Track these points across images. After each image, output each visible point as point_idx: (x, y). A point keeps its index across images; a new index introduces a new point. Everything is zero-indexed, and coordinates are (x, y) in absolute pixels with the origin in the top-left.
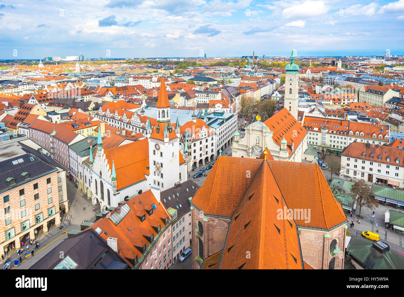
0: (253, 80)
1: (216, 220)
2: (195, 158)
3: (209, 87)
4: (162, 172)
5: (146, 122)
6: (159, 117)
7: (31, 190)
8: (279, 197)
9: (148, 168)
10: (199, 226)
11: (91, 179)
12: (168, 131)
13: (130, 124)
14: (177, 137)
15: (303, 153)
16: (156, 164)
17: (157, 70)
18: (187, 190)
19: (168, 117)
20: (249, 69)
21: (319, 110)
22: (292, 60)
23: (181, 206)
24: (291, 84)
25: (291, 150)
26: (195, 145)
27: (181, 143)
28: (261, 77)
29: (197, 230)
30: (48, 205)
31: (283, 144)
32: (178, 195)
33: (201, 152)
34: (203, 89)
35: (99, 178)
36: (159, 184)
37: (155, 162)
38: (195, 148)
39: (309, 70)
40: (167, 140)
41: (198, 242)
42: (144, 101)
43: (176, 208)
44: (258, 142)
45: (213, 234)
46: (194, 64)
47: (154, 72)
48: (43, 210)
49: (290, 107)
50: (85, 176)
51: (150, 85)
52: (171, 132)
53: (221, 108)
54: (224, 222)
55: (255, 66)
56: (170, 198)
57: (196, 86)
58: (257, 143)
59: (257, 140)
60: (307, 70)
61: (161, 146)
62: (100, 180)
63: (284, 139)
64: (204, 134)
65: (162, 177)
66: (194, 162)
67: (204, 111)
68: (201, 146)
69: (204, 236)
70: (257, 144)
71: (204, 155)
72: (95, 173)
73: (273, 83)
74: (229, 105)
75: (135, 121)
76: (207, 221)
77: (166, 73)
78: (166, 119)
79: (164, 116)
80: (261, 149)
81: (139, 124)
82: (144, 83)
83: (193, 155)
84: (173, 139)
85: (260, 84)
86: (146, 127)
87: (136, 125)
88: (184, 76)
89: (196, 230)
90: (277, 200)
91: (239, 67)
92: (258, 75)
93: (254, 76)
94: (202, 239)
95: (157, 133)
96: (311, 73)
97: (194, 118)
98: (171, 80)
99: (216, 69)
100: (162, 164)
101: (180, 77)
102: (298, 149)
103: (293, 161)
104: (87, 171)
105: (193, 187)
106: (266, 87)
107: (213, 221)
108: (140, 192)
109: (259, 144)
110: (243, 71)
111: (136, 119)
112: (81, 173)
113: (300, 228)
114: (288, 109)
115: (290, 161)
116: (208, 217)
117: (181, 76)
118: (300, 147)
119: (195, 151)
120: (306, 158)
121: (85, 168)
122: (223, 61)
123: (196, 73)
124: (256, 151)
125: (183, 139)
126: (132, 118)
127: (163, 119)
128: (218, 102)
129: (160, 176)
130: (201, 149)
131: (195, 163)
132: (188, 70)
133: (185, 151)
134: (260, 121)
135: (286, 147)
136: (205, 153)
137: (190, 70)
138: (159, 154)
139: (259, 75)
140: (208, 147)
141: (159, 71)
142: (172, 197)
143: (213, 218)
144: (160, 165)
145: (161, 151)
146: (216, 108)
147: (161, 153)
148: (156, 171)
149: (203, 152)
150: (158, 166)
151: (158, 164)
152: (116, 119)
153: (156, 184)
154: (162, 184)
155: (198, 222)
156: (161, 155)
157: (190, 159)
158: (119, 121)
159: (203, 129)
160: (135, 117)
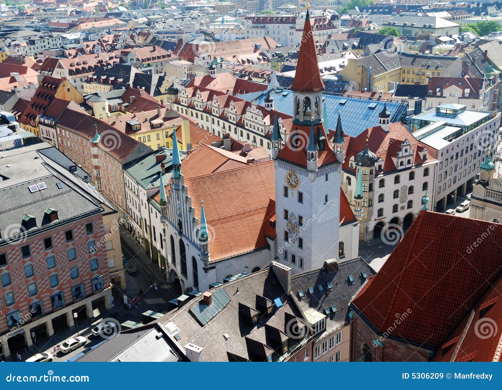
1: (402, 349)
2: (380, 212)
4: (301, 236)
6: (298, 113)
7: (63, 241)
9: (273, 224)
10: (365, 353)
11: (163, 234)
13: (243, 127)
14: (337, 161)
16: (289, 217)
18: (351, 278)
19: (317, 113)
23: (334, 309)
26: (382, 183)
30: (91, 272)
32: (330, 285)
33: (397, 201)
35: (177, 233)
36: (294, 260)
37: (286, 212)
38: (381, 191)
40: (312, 165)
42: (274, 76)
43: (324, 313)
48: (84, 279)
50: (154, 228)
52: (324, 149)
53: (459, 98)
56: (312, 290)
62: (179, 237)
64: (405, 160)
65: (301, 245)
66: (377, 222)
68: (398, 187)
71: (403, 208)
72: (171, 223)
74: (481, 92)
75: (252, 119)
76: (382, 345)
83: (377, 206)
84: (328, 164)
87: (254, 130)
97: (384, 121)
100: (301, 218)
104: (156, 217)
105: (365, 275)
111: (255, 115)
112: (145, 220)
119: (381, 198)
121: (152, 212)
125: (356, 167)
126: (247, 113)
127: (308, 118)
128: (453, 81)
129: (297, 243)
130: (396, 194)
131: (380, 225)
136: (406, 204)
138: (296, 197)
140: (415, 190)
142: (316, 289)
143: (394, 343)
144: (297, 220)
145: (301, 190)
146: (445, 97)
147: (300, 195)
148: (288, 231)
149: (402, 202)
150: (293, 221)
151: (293, 217)
152: (213, 113)
153: (289, 259)
154: (301, 260)
155: (364, 345)
156: (300, 199)
157: (370, 214)
158: (219, 120)
159: (404, 148)
160: (253, 112)
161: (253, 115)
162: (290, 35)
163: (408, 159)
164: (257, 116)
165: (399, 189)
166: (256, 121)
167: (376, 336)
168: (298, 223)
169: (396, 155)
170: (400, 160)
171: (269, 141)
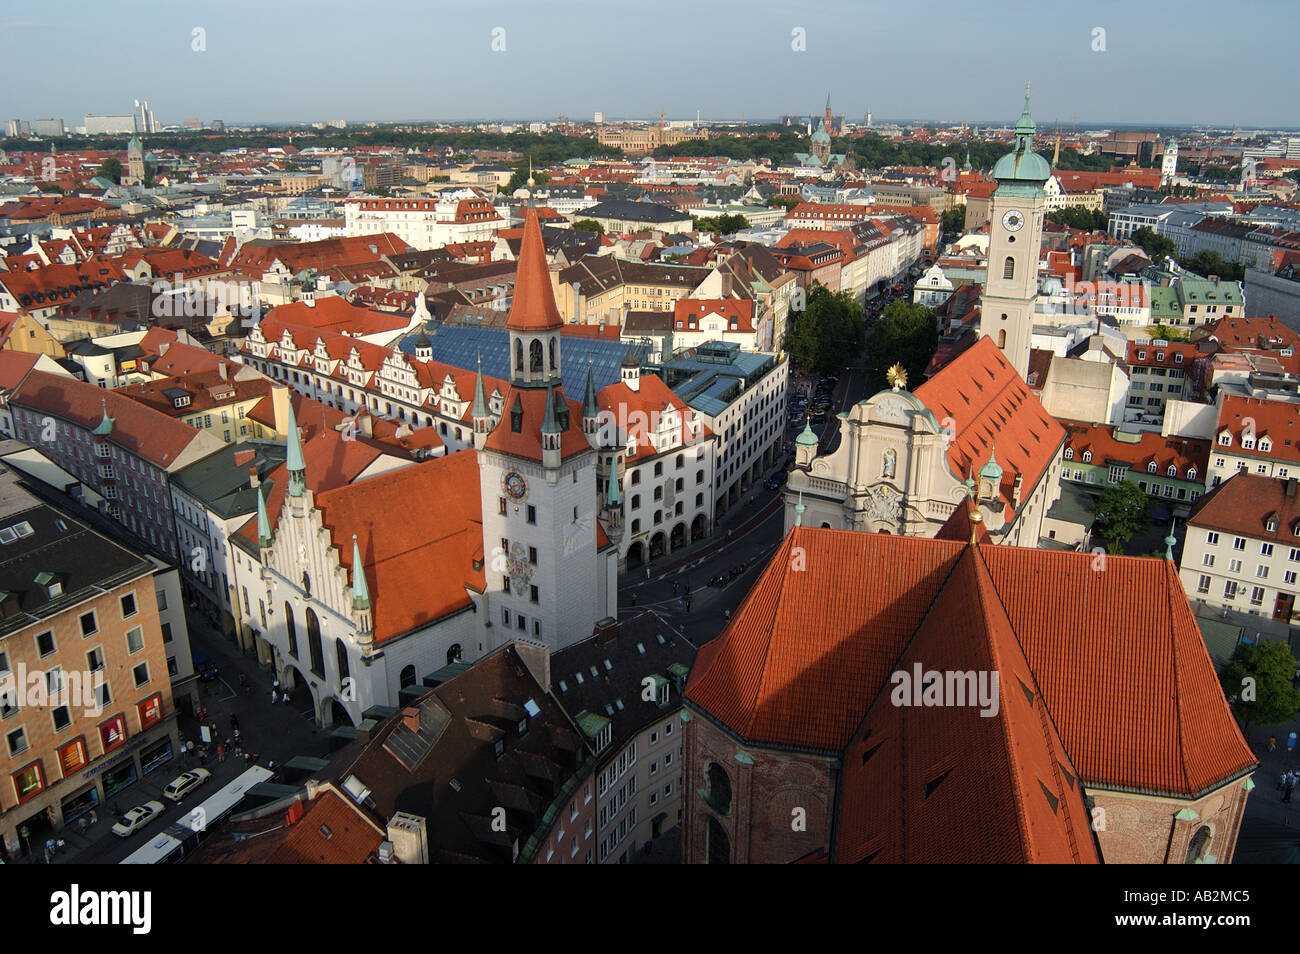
0: (832, 219)
1: (785, 762)
2: (635, 526)
3: (660, 245)
4: (534, 581)
5: (440, 386)
6: (521, 368)
9: (480, 564)
10: (711, 778)
11: (266, 602)
12: (558, 423)
13: (378, 393)
14: (591, 448)
15: (1045, 513)
17: (445, 172)
18: (641, 648)
20: (813, 173)
21: (1106, 349)
22: (1021, 139)
23: (620, 705)
24: (1012, 239)
25: (1012, 502)
26: (636, 477)
28: (865, 207)
29: (704, 792)
31: (987, 480)
32: (608, 665)
33: (660, 505)
34: (639, 252)
35: (301, 597)
36: (522, 625)
37: (505, 542)
38: (636, 490)
39: (1053, 179)
40: (551, 457)
41: (705, 833)
42: (420, 301)
43: (604, 714)
44: (888, 473)
45: (768, 807)
46: (589, 148)
47: (436, 179)
49: (1003, 332)
50: (245, 589)
51: (430, 234)
52: (568, 429)
53: (724, 332)
54: (814, 769)
55: (835, 158)
56: (580, 678)
57: (613, 241)
58: (885, 476)
59: (886, 462)
61: (531, 479)
62: (303, 604)
63: (993, 459)
65: (535, 597)
67: (657, 340)
68: (660, 481)
69: (736, 815)
70: (888, 480)
72: (285, 579)
73: (916, 232)
74: (754, 321)
75: (394, 379)
76: (751, 762)
77: (484, 186)
78: (547, 375)
79: (540, 363)
80: (900, 499)
81: (412, 392)
82: (403, 226)
83: (629, 514)
84: (577, 454)
85: (863, 238)
86: (443, 407)
87: (399, 398)
88: (553, 196)
89: (699, 791)
90: (1030, 695)
91: (770, 163)
92: (852, 196)
93: (836, 201)
95: (513, 430)
96: (1062, 193)
97: (630, 373)
98: (512, 215)
99: (681, 171)
100: (533, 551)
101: (542, 200)
102: (1032, 501)
104: (251, 569)
105: (662, 640)
106: (886, 248)
107: (774, 762)
108: (454, 652)
109: (893, 477)
110: (789, 178)
111: (401, 372)
113: (1090, 788)
114: (996, 339)
117: (545, 196)
118: (1038, 490)
121: (239, 560)
122: (705, 135)
123: (602, 186)
124: (882, 505)
126: (385, 367)
127: (538, 376)
128: (712, 306)
129: (528, 595)
130: (658, 493)
132: (567, 171)
133: (610, 503)
134: (902, 389)
135: (996, 492)
136: (673, 509)
137: (578, 172)
138: (524, 514)
139: (857, 197)
141: (455, 175)
142: (587, 675)
143: (771, 755)
144: (527, 555)
145: (530, 501)
146: (704, 331)
147: (531, 510)
148: (509, 575)
150: (520, 558)
151: (519, 550)
152: (318, 370)
153: (513, 622)
154: (537, 624)
155: (711, 764)
156: (532, 517)
158: (332, 382)
160: (397, 365)
161: (396, 370)
162: (429, 229)
164: (404, 373)
165: (662, 484)
166: (402, 381)
167: (738, 746)
168: (530, 559)
171: (431, 416)
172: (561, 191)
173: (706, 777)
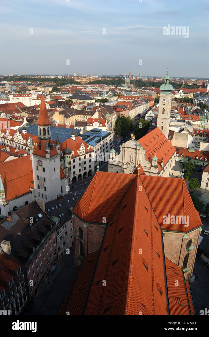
0: (128, 99)
1: (94, 227)
2: (74, 172)
3: (86, 105)
4: (45, 186)
5: (28, 139)
6: (41, 134)
8: (149, 207)
9: (33, 182)
10: (80, 231)
12: (49, 148)
13: (14, 141)
14: (58, 154)
15: (171, 169)
16: (39, 178)
17: (36, 88)
18: (68, 201)
19: (48, 134)
20: (125, 89)
21: (188, 130)
22: (166, 81)
23: (63, 215)
24: (164, 104)
25: (161, 166)
26: (74, 161)
27: (61, 159)
28: (136, 97)
29: (78, 234)
31: (154, 161)
32: (60, 205)
33: (80, 168)
34: (81, 107)
36: (43, 196)
37: (38, 176)
38: (74, 164)
39: (181, 90)
40: (48, 156)
41: (79, 244)
42: (25, 119)
43: (59, 217)
44: (131, 159)
45: (91, 237)
46: (72, 82)
47: (34, 89)
49: (162, 126)
51: (30, 102)
52: (52, 149)
53: (99, 126)
54: (101, 228)
55: (131, 85)
56: (53, 208)
57: (75, 104)
58: (131, 160)
59: (131, 157)
60: (180, 90)
61: (44, 161)
63: (155, 156)
64: (82, 151)
65: (45, 190)
66: (73, 176)
67: (82, 128)
69: (84, 239)
70: (131, 161)
71: (82, 170)
73: (148, 103)
74: (106, 124)
75: (17, 138)
76: (87, 227)
77: (45, 91)
78: (47, 136)
79: (45, 133)
80: (134, 166)
81: (21, 141)
82: (24, 101)
83: (73, 170)
84: (54, 155)
85: (135, 104)
86: (29, 145)
87: (19, 142)
88: (62, 93)
90: (147, 210)
91: (115, 86)
92: (134, 94)
93: (130, 95)
94: (82, 241)
95: (39, 150)
96: (183, 94)
97: (73, 136)
98: (51, 98)
99: (94, 88)
100: (45, 179)
101: (59, 95)
102: (167, 166)
103: (162, 176)
105: (74, 199)
106: (140, 106)
107: (92, 227)
108: (27, 203)
109: (132, 160)
110: (120, 90)
111: (19, 136)
113: (164, 231)
114: (161, 129)
115: (159, 176)
116: (87, 224)
117: (60, 93)
118: (168, 163)
119: (74, 167)
120: (173, 174)
122: (100, 79)
123: (74, 91)
124: (130, 167)
125: (63, 155)
126: (15, 135)
127: (45, 137)
128: (96, 120)
129: (44, 189)
130: (80, 165)
131: (75, 178)
132: (66, 87)
133: (65, 167)
134: (134, 139)
135: (156, 164)
136: (84, 169)
137: (69, 87)
138: (42, 170)
139: (135, 94)
140: (87, 163)
141: (39, 88)
142: (55, 208)
143: (91, 225)
144: (43, 179)
145: (44, 167)
146: (94, 126)
147: (44, 169)
148: (39, 184)
149: (82, 168)
150: (41, 180)
151: (41, 178)
153: (41, 196)
154: (46, 196)
155: (79, 228)
156: (44, 170)
157: (70, 173)
158: (3, 139)
159: (81, 147)
160: (18, 134)
161: (17, 136)
162: (30, 101)
163: (83, 151)
165: (81, 163)
166: (19, 138)
167: (84, 223)
168: (44, 181)
169: (79, 150)
170: (80, 152)
171: (26, 147)
172: (64, 92)
173: (78, 231)
